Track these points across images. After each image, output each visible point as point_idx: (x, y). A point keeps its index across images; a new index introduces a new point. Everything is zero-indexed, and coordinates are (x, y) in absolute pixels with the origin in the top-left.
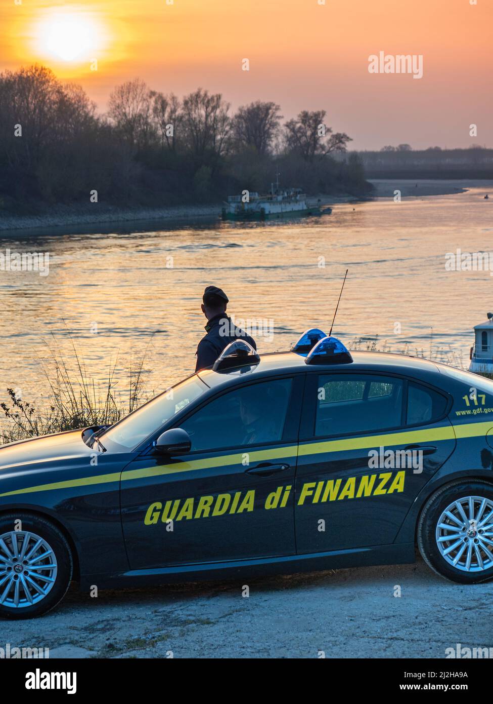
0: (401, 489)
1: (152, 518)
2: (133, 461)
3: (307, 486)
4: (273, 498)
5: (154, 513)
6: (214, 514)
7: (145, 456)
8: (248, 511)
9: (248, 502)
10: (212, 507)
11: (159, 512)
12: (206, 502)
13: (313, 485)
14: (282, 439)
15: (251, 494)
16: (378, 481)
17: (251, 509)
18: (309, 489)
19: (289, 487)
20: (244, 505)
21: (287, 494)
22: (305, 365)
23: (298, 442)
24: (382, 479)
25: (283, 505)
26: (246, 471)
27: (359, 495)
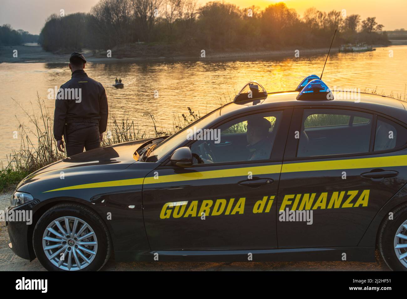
0: (365, 204)
1: (166, 214)
2: (155, 169)
3: (287, 197)
4: (260, 205)
5: (168, 210)
6: (213, 215)
7: (164, 166)
8: (240, 213)
9: (239, 207)
10: (212, 208)
11: (171, 211)
12: (207, 205)
13: (292, 196)
14: (270, 159)
15: (242, 201)
16: (346, 197)
17: (242, 211)
18: (289, 200)
19: (273, 197)
20: (236, 209)
21: (271, 203)
22: (296, 100)
23: (282, 161)
24: (350, 195)
25: (268, 210)
26: (239, 183)
27: (330, 207)
